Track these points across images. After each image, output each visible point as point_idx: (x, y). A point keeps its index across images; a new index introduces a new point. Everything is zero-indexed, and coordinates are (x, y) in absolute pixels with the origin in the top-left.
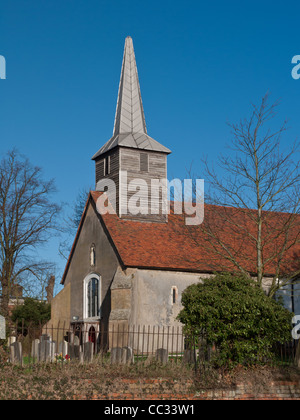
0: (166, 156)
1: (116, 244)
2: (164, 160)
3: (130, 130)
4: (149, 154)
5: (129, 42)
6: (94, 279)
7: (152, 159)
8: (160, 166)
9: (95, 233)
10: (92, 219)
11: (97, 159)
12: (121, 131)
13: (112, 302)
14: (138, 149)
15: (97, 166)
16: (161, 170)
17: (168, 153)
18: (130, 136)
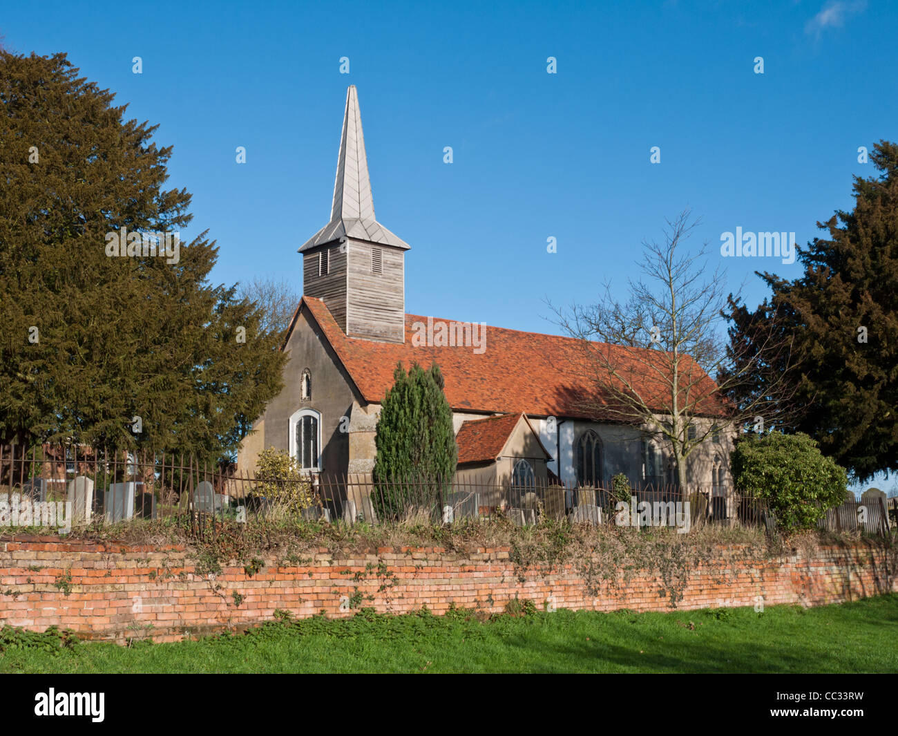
0: (403, 253)
1: (350, 372)
2: (401, 258)
3: (357, 216)
4: (383, 250)
5: (353, 92)
6: (307, 418)
7: (387, 256)
8: (396, 266)
9: (310, 354)
10: (304, 336)
11: (305, 252)
12: (344, 216)
13: (351, 450)
14: (371, 242)
15: (306, 261)
16: (397, 271)
17: (407, 249)
18: (358, 224)
